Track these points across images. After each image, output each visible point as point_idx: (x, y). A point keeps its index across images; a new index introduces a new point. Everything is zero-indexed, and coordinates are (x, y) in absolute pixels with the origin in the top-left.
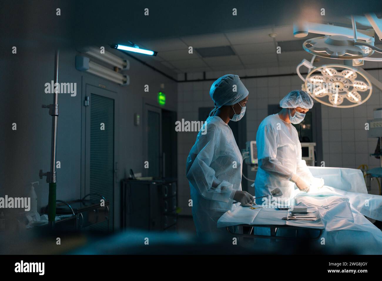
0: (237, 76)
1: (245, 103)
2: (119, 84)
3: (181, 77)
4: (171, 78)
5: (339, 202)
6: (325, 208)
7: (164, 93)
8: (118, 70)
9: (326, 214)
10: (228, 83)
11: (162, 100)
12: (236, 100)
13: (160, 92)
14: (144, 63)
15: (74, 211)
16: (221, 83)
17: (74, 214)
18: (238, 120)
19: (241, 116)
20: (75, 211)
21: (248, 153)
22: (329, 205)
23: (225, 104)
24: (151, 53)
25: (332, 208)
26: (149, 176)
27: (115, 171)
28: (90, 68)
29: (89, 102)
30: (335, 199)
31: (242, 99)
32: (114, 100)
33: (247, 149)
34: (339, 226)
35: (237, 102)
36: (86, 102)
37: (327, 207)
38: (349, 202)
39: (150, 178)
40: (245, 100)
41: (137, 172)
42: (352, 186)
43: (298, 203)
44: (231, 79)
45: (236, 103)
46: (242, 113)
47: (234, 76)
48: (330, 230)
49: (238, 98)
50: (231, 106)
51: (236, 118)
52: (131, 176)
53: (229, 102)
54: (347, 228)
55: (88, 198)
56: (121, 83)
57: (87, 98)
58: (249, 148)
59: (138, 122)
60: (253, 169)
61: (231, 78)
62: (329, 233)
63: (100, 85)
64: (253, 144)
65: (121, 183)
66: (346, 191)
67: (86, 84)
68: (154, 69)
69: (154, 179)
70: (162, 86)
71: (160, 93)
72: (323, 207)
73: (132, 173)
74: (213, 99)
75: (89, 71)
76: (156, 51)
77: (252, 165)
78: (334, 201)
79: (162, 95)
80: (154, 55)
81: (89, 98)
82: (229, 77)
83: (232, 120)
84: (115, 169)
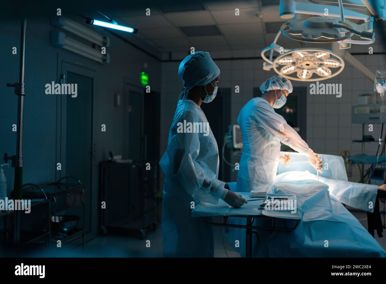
0: (207, 53)
1: (217, 82)
2: (99, 63)
3: (165, 57)
4: (154, 57)
5: (318, 190)
6: (304, 196)
7: (147, 73)
8: (97, 47)
9: (304, 204)
10: (199, 61)
11: (145, 80)
12: (208, 79)
13: (142, 71)
14: (126, 41)
15: (46, 195)
16: (190, 62)
17: (47, 198)
18: (210, 101)
19: (213, 97)
20: (48, 195)
21: (230, 137)
22: (308, 193)
23: (196, 84)
24: (130, 30)
25: (311, 196)
26: (130, 158)
27: (94, 153)
28: (66, 44)
29: (65, 80)
30: (315, 187)
31: (215, 78)
32: (93, 79)
33: (230, 133)
34: (317, 217)
35: (210, 81)
36: (62, 80)
37: (306, 195)
38: (328, 190)
39: (131, 161)
40: (217, 79)
41: (117, 155)
42: (333, 173)
43: (277, 191)
44: (201, 57)
45: (208, 83)
46: (214, 93)
47: (205, 53)
48: (307, 220)
49: (211, 77)
50: (203, 87)
51: (208, 99)
52: (110, 159)
53: (201, 82)
54: (324, 219)
55: (64, 181)
56: (101, 61)
57: (63, 76)
58: (232, 132)
59: (119, 103)
60: (235, 153)
61: (202, 55)
62: (306, 223)
63: (77, 63)
64: (236, 128)
65: (100, 165)
66: (327, 179)
67: (62, 61)
68: (136, 46)
69: (134, 162)
70: (146, 65)
71: (143, 73)
72: (302, 195)
73: (111, 155)
74: (182, 80)
75: (65, 47)
76: (137, 28)
77: (235, 150)
78: (314, 189)
79: (145, 74)
80: (134, 32)
81: (65, 76)
82: (199, 54)
83: (204, 101)
84: (93, 150)
